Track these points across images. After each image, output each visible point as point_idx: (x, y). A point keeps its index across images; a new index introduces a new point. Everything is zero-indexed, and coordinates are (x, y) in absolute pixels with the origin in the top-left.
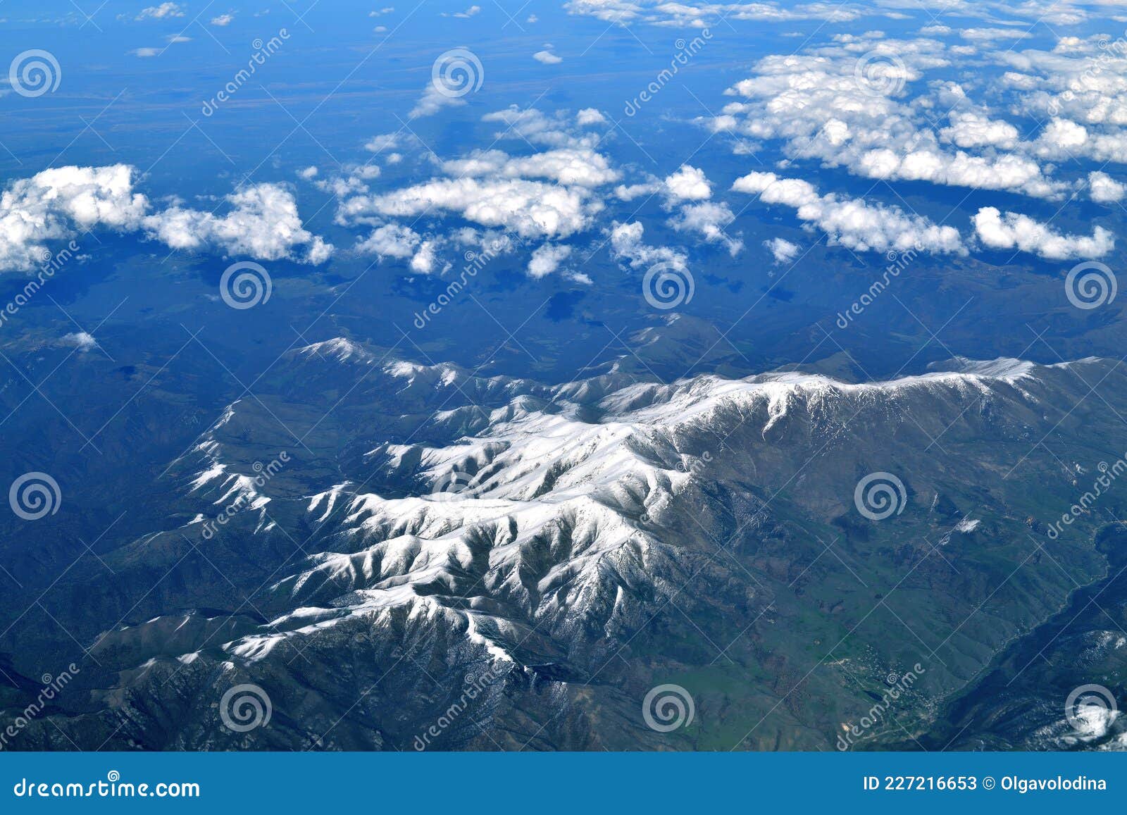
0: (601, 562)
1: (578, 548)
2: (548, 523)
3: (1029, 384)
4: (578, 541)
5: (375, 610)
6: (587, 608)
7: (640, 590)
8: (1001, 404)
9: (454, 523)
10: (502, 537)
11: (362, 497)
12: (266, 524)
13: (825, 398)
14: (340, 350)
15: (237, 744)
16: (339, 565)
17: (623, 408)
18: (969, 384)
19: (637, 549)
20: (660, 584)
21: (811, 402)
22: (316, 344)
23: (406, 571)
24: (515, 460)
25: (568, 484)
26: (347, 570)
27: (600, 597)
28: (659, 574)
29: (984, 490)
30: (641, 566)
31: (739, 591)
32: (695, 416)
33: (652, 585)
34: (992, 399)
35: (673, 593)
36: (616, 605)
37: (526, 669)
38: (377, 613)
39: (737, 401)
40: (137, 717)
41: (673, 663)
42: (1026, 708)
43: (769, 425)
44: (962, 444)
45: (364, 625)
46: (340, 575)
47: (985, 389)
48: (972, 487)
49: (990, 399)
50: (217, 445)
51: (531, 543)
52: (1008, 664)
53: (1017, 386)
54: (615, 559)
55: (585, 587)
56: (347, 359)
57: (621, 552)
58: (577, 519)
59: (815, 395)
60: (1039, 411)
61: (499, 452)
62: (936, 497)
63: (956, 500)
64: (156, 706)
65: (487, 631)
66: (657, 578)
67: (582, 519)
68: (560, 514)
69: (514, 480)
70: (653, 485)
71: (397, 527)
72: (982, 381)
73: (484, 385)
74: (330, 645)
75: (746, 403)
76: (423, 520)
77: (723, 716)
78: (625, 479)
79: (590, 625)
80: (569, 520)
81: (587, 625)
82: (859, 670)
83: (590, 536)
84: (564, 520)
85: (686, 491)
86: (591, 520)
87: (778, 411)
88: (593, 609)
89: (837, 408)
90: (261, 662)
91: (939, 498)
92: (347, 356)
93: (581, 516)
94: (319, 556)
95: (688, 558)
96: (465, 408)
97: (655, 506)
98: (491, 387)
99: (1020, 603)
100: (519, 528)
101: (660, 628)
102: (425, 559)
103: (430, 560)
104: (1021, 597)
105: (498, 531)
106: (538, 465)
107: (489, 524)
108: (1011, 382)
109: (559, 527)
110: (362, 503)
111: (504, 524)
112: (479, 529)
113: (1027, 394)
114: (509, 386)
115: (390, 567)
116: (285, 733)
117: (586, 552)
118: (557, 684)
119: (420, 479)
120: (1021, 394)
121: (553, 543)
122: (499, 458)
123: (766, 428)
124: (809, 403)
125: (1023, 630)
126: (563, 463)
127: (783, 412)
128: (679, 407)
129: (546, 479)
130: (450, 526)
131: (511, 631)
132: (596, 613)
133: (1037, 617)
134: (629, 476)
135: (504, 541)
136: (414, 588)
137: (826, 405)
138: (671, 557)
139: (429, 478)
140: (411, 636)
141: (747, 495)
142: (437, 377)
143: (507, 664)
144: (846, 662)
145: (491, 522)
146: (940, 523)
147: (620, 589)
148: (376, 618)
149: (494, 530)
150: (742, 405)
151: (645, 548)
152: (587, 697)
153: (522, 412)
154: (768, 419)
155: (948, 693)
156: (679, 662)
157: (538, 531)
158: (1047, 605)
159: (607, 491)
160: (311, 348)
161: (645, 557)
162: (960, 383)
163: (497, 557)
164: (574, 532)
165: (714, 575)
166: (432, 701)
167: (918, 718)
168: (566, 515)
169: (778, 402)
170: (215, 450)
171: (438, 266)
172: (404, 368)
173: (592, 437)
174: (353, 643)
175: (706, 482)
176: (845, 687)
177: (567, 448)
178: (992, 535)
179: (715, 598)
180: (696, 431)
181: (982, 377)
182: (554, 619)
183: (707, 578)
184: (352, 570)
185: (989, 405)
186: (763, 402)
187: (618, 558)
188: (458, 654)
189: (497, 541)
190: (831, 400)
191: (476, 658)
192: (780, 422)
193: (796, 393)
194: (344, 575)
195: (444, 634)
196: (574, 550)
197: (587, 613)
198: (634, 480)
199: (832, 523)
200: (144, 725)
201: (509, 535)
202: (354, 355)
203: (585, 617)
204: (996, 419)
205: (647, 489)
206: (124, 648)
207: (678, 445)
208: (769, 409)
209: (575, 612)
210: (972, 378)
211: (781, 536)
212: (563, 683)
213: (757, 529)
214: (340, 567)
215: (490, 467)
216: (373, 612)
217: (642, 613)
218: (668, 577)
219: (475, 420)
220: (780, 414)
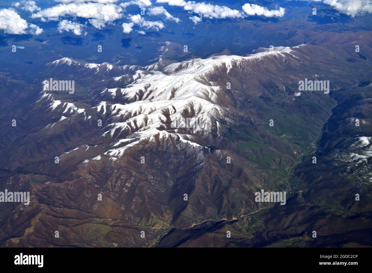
0: (209, 115)
1: (197, 112)
2: (186, 106)
3: (293, 53)
4: (197, 110)
5: (148, 137)
6: (210, 128)
7: (222, 122)
8: (289, 59)
9: (153, 109)
10: (172, 111)
11: (115, 105)
12: (87, 117)
13: (242, 62)
14: (67, 62)
15: (129, 181)
16: (123, 126)
17: (173, 71)
18: (279, 54)
19: (217, 110)
20: (227, 119)
21: (238, 63)
22: (57, 60)
23: (146, 125)
24: (155, 89)
25: (180, 94)
26: (127, 127)
27: (213, 126)
28: (226, 117)
29: (295, 84)
30: (220, 115)
31: (249, 119)
32: (209, 70)
33: (225, 120)
34: (286, 58)
35: (232, 121)
36: (218, 127)
37: (206, 148)
38: (149, 138)
39: (217, 65)
40: (92, 178)
41: (240, 141)
42: (344, 140)
43: (228, 71)
44: (283, 72)
45: (146, 142)
46: (125, 128)
47: (283, 55)
48: (292, 84)
49: (285, 58)
50: (51, 95)
51: (183, 112)
52: (327, 131)
53: (290, 54)
54: (212, 114)
55: (206, 123)
56: (71, 64)
57: (213, 111)
58: (194, 103)
59: (238, 61)
60: (299, 61)
61: (148, 87)
62: (284, 87)
63: (290, 87)
64: (95, 174)
65: (186, 138)
66: (225, 118)
67: (195, 103)
68: (188, 102)
69: (159, 95)
70: (210, 91)
71: (133, 112)
72: (281, 53)
73: (122, 68)
74: (139, 149)
75: (220, 65)
76: (141, 109)
77: (262, 154)
78: (201, 90)
79: (213, 134)
80: (191, 104)
81: (212, 133)
82: (289, 137)
83: (200, 108)
84: (190, 104)
85: (220, 92)
86: (199, 103)
87: (229, 67)
88: (212, 129)
89: (246, 64)
90: (123, 156)
91: (285, 87)
92: (71, 63)
93: (195, 102)
94: (113, 124)
95: (231, 111)
96: (124, 76)
97: (213, 97)
98: (125, 69)
99: (321, 114)
100: (176, 108)
101: (232, 132)
102: (151, 121)
103: (153, 121)
104: (321, 112)
105: (169, 110)
106: (165, 90)
107: (166, 108)
108: (289, 53)
109: (189, 106)
110: (115, 107)
111: (170, 108)
112: (164, 110)
113: (294, 56)
114: (130, 68)
115: (140, 124)
116: (142, 176)
117: (200, 113)
118: (217, 151)
119: (126, 98)
120: (293, 56)
121: (189, 111)
122: (149, 89)
123: (227, 72)
124: (237, 64)
125: (325, 121)
126: (175, 88)
127: (231, 67)
128: (195, 69)
129: (172, 93)
130: (152, 110)
131: (192, 138)
132: (213, 130)
133: (327, 117)
134: (202, 89)
135: (173, 113)
136: (157, 129)
137: (243, 63)
138: (227, 111)
139: (129, 98)
140: (163, 143)
141: (237, 91)
142: (105, 67)
143: (199, 147)
144: (285, 135)
145: (166, 107)
146: (289, 95)
147: (217, 122)
148: (149, 139)
149: (168, 109)
150: (219, 66)
151: (219, 109)
152: (227, 153)
153: (143, 75)
154: (227, 69)
155: (316, 140)
156: (242, 141)
157: (183, 108)
158: (327, 114)
159: (198, 94)
160: (56, 62)
161: (220, 112)
162: (276, 54)
163: (173, 118)
164: (194, 107)
165: (240, 115)
166: (178, 161)
167: (312, 148)
168: (190, 102)
169: (229, 64)
170: (51, 96)
171: (83, 33)
172: (93, 66)
173: (181, 79)
174: (146, 148)
175: (224, 89)
176: (289, 142)
177: (173, 83)
178: (305, 96)
179: (243, 122)
180: (210, 74)
181: (281, 52)
182: (201, 133)
183: (239, 116)
184: (129, 127)
185: (286, 60)
186: (224, 64)
187: (212, 113)
188: (181, 146)
189: (170, 113)
190: (244, 62)
191: (187, 146)
192: (231, 70)
193: (233, 61)
194: (127, 129)
195: (173, 141)
196: (196, 113)
197: (211, 130)
198: (204, 90)
199: (259, 98)
200: (95, 180)
201: (174, 111)
202: (73, 63)
203: (211, 131)
204: (289, 64)
205: (208, 93)
206: (71, 159)
207: (207, 79)
208: (226, 66)
209: (206, 130)
210: (279, 52)
211: (250, 102)
212: (219, 150)
213: (243, 101)
214: (124, 126)
215: (148, 92)
216: (148, 138)
217: (226, 128)
218: (228, 117)
219: (129, 79)
220: (230, 68)
